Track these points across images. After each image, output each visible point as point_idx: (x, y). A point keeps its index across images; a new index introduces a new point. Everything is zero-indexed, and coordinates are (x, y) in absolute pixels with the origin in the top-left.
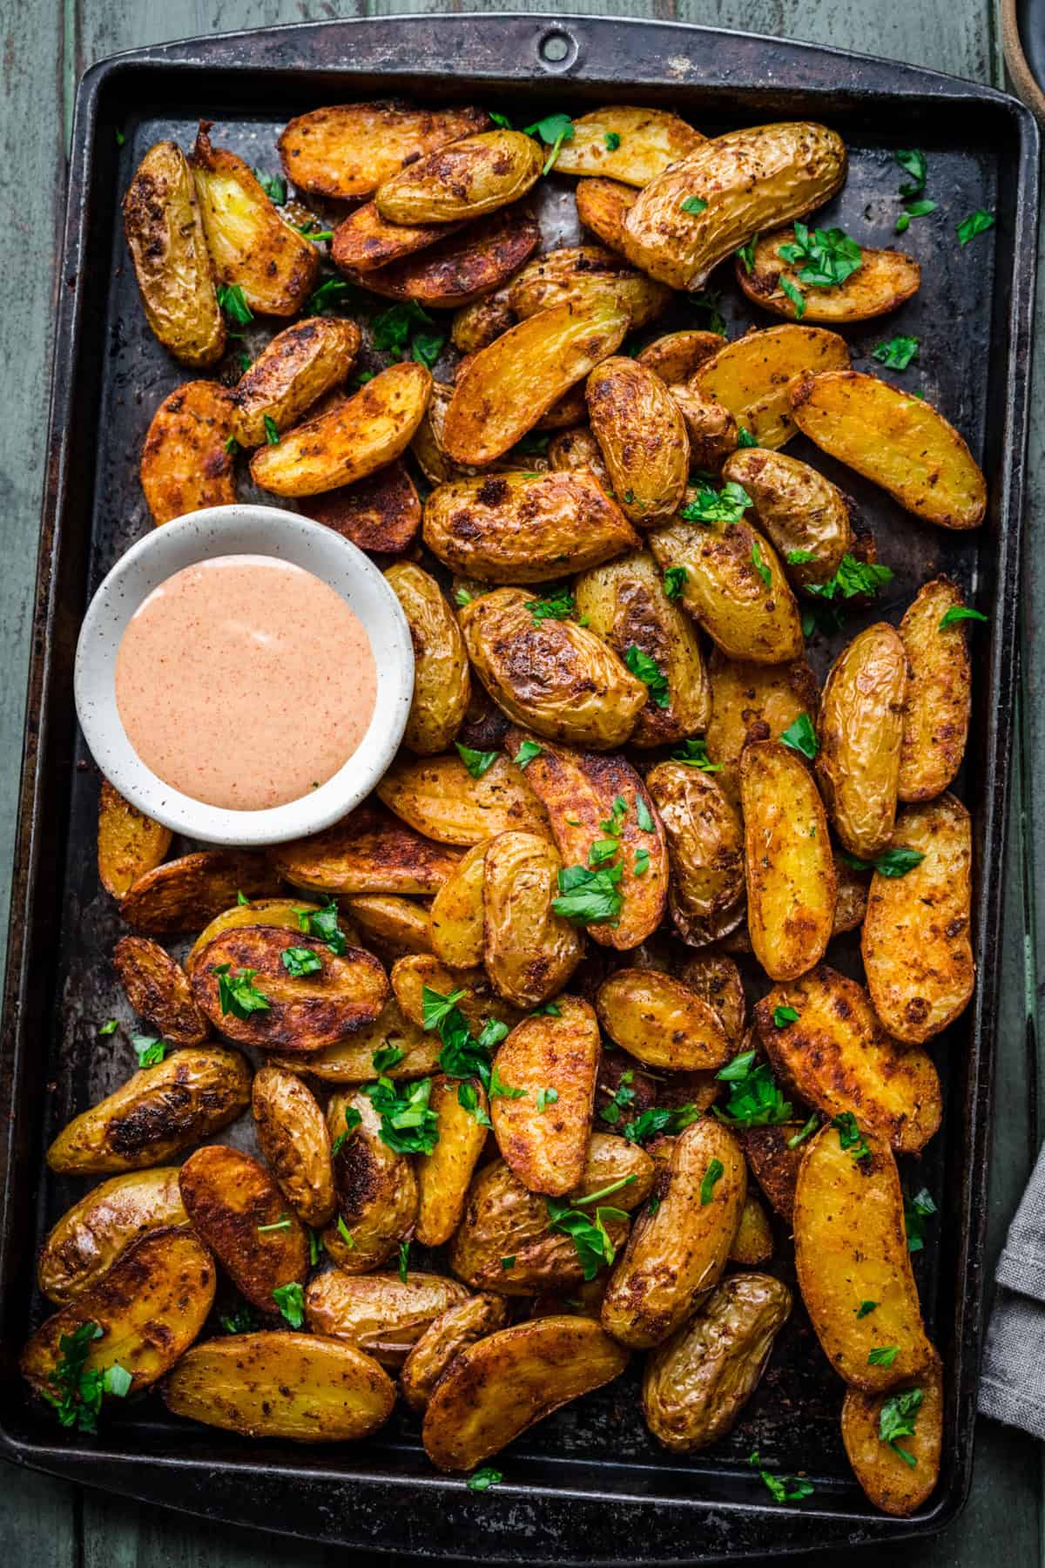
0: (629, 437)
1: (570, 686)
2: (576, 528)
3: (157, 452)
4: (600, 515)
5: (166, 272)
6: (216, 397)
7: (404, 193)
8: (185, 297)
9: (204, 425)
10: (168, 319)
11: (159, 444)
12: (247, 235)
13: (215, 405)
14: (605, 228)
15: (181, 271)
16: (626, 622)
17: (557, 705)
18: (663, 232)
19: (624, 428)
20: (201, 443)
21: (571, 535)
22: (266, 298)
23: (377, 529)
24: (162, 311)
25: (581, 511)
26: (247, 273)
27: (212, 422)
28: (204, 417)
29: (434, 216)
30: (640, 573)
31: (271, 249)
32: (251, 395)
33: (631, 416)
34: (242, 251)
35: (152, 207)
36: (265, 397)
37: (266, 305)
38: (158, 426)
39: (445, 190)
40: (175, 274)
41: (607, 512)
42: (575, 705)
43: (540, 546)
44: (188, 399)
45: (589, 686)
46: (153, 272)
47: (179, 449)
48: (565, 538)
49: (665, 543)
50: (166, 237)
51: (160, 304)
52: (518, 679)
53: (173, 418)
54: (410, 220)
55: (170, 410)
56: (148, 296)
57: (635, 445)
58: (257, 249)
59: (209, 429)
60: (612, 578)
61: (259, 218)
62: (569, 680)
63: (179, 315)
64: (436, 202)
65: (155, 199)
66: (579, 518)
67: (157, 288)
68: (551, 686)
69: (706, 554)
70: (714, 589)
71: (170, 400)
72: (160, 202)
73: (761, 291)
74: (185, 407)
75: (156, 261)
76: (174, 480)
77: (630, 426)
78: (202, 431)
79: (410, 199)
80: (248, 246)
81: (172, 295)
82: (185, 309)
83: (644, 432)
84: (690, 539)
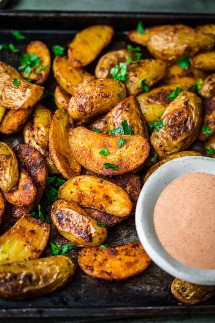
0: (99, 95)
1: (187, 110)
2: (131, 113)
3: (111, 273)
4: (127, 104)
5: (38, 273)
6: (85, 255)
7: (7, 176)
8: (50, 266)
9: (97, 258)
10: (59, 274)
11: (107, 273)
12: (19, 244)
13: (88, 255)
14: (21, 116)
15: (39, 267)
16: (160, 101)
17: (194, 115)
18: (25, 91)
19: (96, 97)
20: (104, 258)
21: (134, 115)
22: (44, 235)
23: (133, 187)
24: (55, 277)
25: (126, 110)
26: (34, 243)
27: (95, 255)
28: (93, 258)
29: (16, 166)
30: (142, 99)
31: (24, 232)
32: (87, 232)
33: (92, 95)
34: (25, 245)
35: (11, 279)
36: (88, 226)
37: (47, 234)
38: (100, 274)
39: (6, 162)
40: (40, 270)
41: (126, 101)
42: (193, 108)
43: (138, 126)
44: (87, 264)
45: (186, 103)
46: (38, 280)
47: (108, 265)
48: (135, 117)
49: (133, 90)
50: (24, 273)
51: (52, 277)
52: (186, 128)
53: (95, 269)
54: (17, 175)
55: (92, 270)
56: (48, 283)
57: (102, 92)
58: (24, 238)
59: (98, 256)
60: (145, 106)
61: (12, 238)
62: (185, 111)
63: (57, 269)
64: (11, 165)
65: (7, 277)
66: (128, 111)
67: (46, 278)
68: (188, 116)
69: (136, 76)
70: (147, 73)
71: (88, 272)
72: (9, 275)
73: (42, 78)
74: (90, 265)
75: (34, 278)
76: (121, 266)
77: (96, 94)
78: (100, 258)
79: (10, 173)
80: (23, 242)
81: (49, 271)
82: (55, 266)
83: (98, 89)
84: (131, 82)
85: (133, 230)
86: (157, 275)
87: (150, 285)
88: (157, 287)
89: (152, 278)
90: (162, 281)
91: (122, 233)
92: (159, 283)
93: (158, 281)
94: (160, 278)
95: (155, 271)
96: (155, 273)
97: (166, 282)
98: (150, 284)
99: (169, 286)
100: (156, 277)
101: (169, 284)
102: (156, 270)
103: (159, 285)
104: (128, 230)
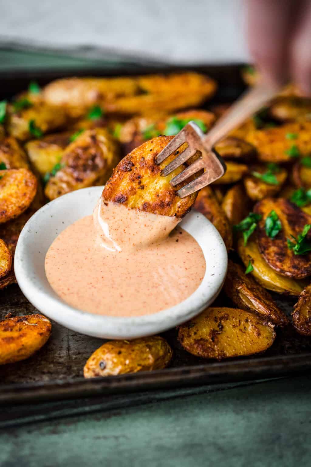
85: (21, 308)
86: (61, 360)
87: (49, 375)
88: (61, 376)
89: (52, 366)
90: (69, 368)
91: (3, 313)
92: (64, 370)
93: (62, 368)
94: (66, 364)
95: (56, 355)
96: (58, 358)
97: (75, 368)
98: (49, 372)
99: (81, 372)
100: (59, 363)
101: (80, 370)
102: (59, 354)
103: (65, 373)
104: (13, 309)
